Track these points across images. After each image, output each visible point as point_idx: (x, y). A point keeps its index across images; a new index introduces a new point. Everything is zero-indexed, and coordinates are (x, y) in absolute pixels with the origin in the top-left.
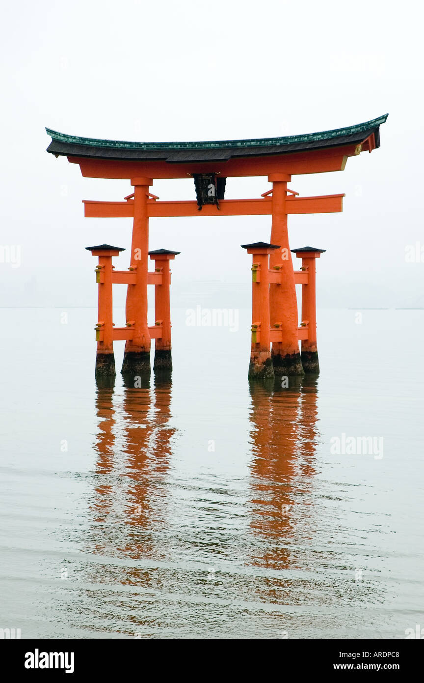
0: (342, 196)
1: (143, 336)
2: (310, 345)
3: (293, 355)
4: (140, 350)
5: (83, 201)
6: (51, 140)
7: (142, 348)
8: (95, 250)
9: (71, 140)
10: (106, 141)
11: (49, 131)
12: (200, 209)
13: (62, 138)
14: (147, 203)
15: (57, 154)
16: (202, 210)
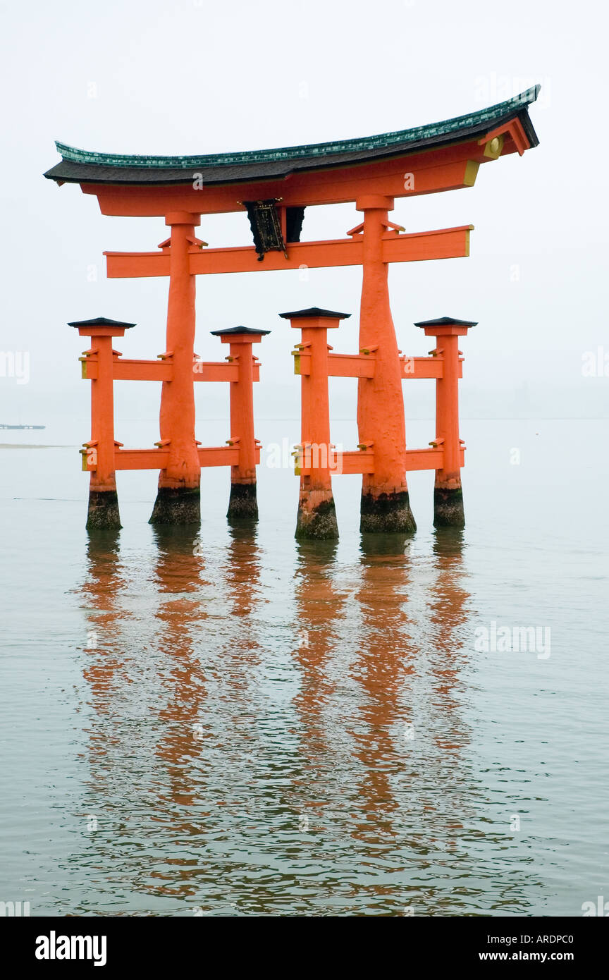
0: (467, 229)
1: (184, 463)
2: (446, 478)
3: (392, 495)
4: (178, 485)
5: (104, 253)
6: (60, 160)
7: (181, 481)
8: (84, 326)
9: (87, 159)
10: (134, 158)
11: (61, 147)
12: (261, 259)
13: (77, 156)
14: (189, 252)
15: (61, 181)
16: (265, 259)
